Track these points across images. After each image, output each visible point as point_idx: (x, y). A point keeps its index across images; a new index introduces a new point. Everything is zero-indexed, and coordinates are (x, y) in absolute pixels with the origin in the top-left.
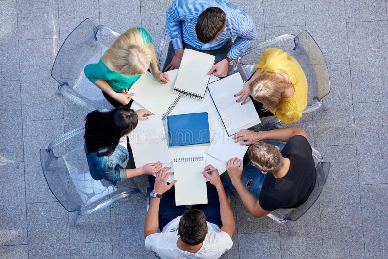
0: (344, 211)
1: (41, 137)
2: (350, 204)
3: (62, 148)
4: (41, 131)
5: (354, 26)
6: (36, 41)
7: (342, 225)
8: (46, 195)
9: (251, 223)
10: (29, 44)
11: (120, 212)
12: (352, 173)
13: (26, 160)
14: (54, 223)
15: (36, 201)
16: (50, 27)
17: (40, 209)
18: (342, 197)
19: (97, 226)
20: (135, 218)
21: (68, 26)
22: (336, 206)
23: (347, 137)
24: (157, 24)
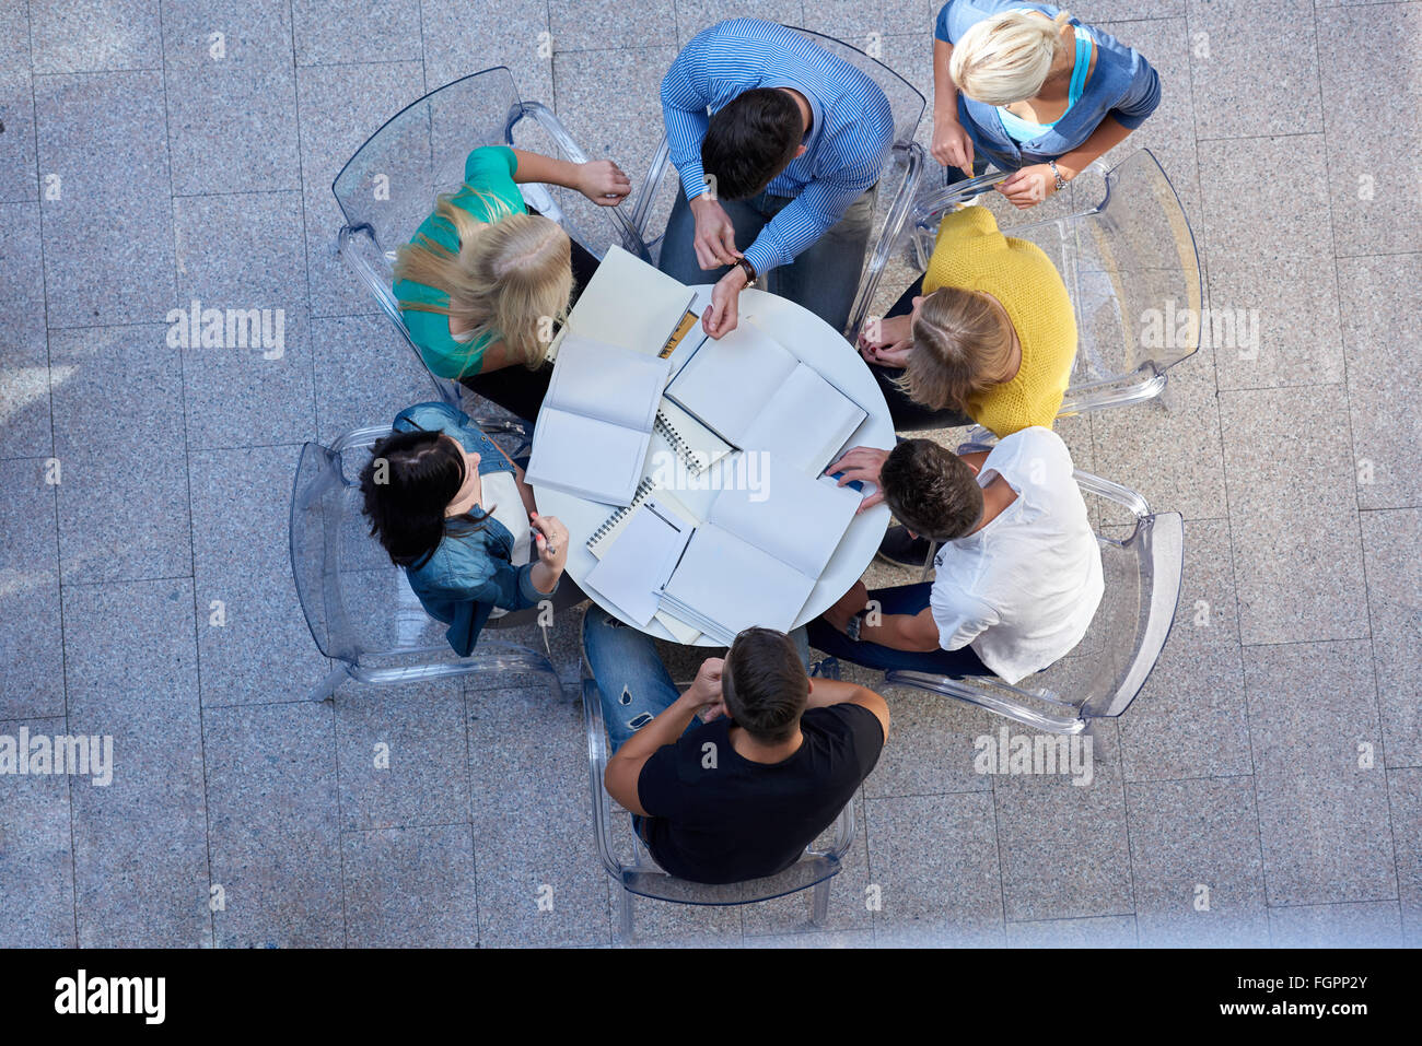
0: (1193, 727)
1: (247, 501)
2: (1214, 703)
3: (313, 531)
4: (247, 482)
5: (1220, 150)
6: (228, 198)
7: (1188, 770)
8: (264, 683)
9: (903, 765)
10: (207, 208)
11: (498, 733)
12: (1217, 609)
13: (199, 574)
14: (290, 768)
15: (233, 701)
16: (270, 157)
17: (246, 724)
18: (1185, 684)
19: (425, 778)
20: (543, 751)
21: (328, 153)
22: (1168, 712)
23: (1201, 497)
24: (607, 147)
